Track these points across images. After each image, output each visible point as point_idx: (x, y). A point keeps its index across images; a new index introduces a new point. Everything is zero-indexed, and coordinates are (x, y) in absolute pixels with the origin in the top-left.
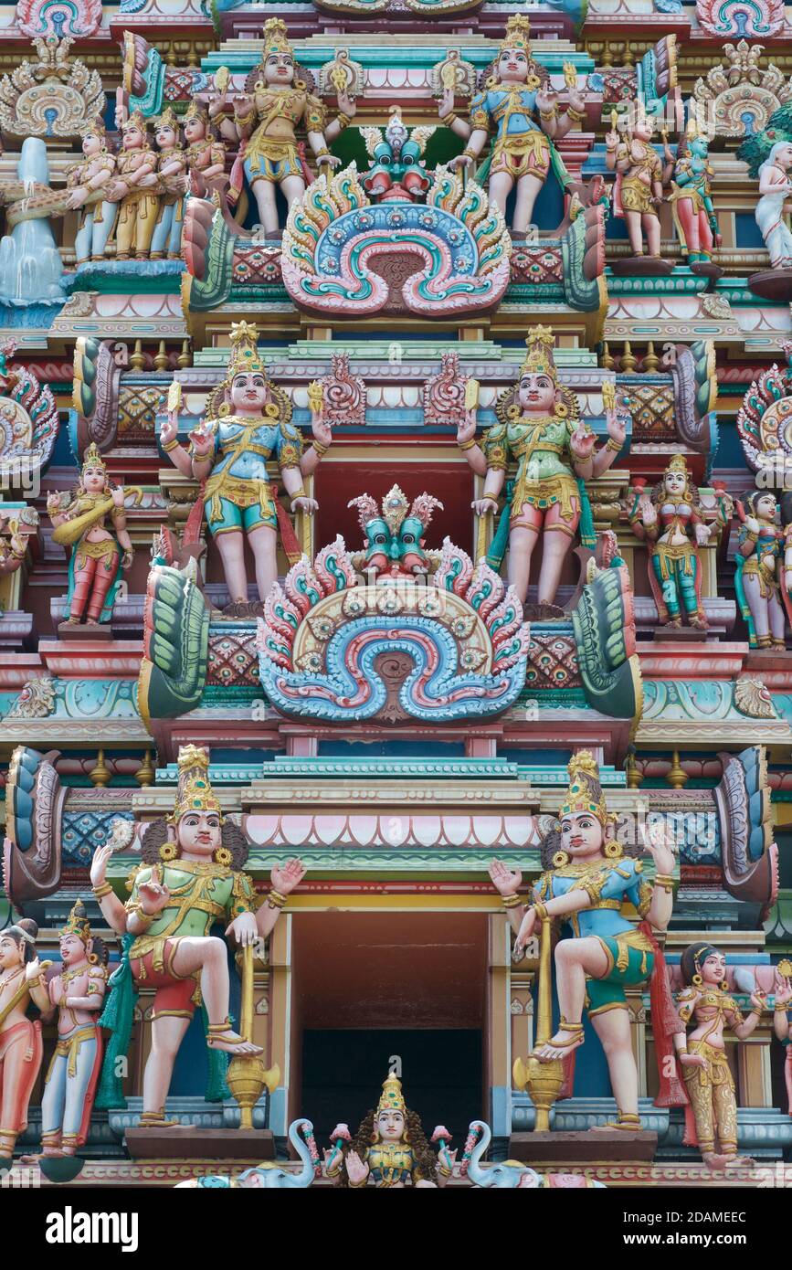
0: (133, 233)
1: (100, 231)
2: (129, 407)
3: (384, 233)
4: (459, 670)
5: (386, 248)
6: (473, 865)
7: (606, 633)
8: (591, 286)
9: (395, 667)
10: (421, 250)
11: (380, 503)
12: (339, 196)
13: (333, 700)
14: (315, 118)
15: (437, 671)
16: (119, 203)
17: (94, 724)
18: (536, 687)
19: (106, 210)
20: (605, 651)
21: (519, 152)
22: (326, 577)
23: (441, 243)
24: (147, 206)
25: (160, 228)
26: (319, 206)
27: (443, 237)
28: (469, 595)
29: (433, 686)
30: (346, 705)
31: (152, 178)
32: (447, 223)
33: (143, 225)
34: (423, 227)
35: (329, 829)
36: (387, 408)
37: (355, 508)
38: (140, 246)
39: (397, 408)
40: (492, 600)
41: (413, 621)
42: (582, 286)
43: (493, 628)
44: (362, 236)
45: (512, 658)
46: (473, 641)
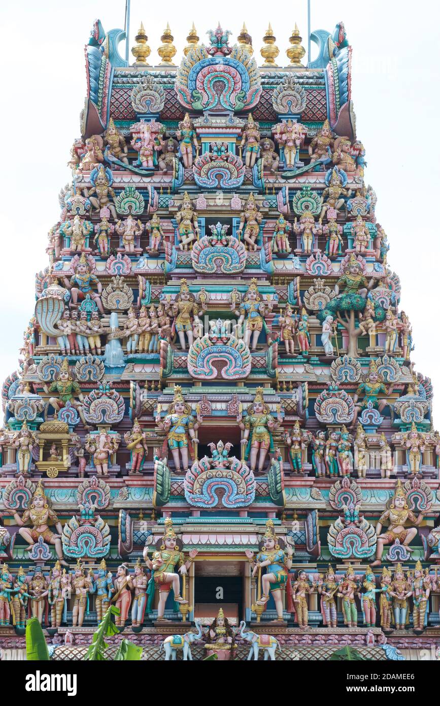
0: (144, 344)
1: (134, 343)
2: (145, 405)
3: (216, 354)
4: (238, 494)
5: (217, 359)
6: (241, 550)
7: (277, 483)
8: (274, 371)
9: (220, 492)
10: (226, 360)
11: (216, 445)
12: (203, 344)
13: (204, 502)
14: (195, 311)
15: (232, 494)
16: (139, 335)
17: (139, 502)
18: (258, 497)
19: (136, 337)
20: (276, 489)
21: (254, 323)
22: (202, 467)
23: (232, 358)
24: (147, 336)
25: (151, 342)
26: (198, 347)
27: (233, 356)
28: (240, 473)
29: (231, 498)
30: (208, 504)
31: (149, 329)
32: (233, 352)
33: (146, 342)
34: (227, 353)
35: (204, 539)
36: (217, 410)
37: (210, 446)
38: (146, 349)
39: (220, 410)
40: (246, 474)
41: (225, 479)
42: (271, 371)
43: (246, 482)
44: (210, 355)
45: (251, 491)
46: (241, 485)
